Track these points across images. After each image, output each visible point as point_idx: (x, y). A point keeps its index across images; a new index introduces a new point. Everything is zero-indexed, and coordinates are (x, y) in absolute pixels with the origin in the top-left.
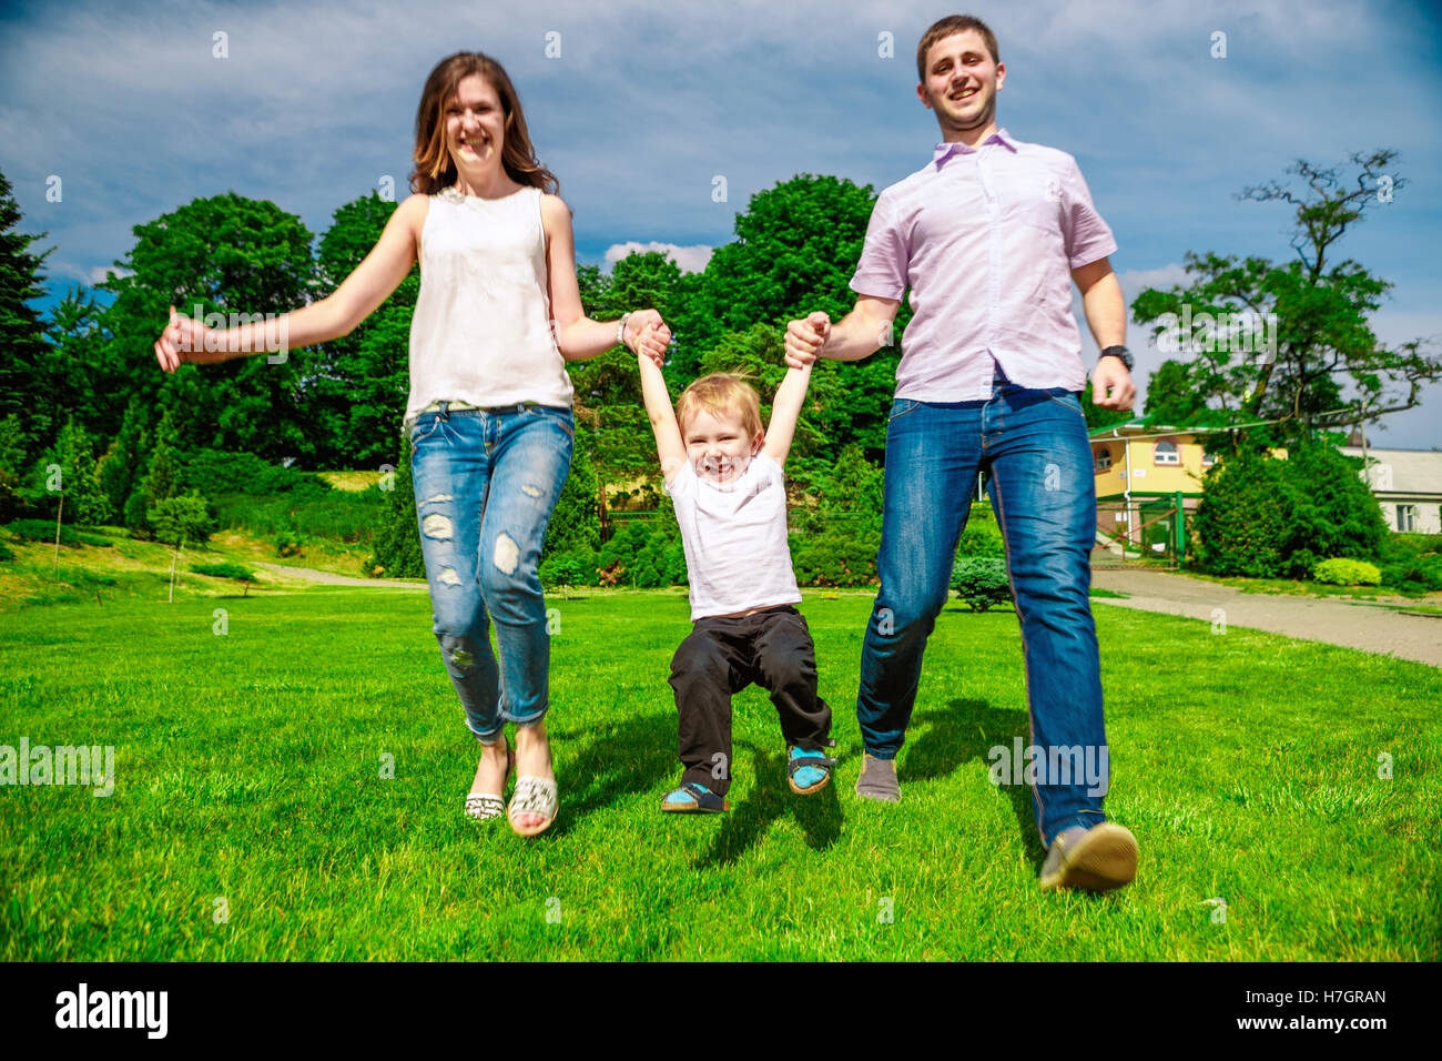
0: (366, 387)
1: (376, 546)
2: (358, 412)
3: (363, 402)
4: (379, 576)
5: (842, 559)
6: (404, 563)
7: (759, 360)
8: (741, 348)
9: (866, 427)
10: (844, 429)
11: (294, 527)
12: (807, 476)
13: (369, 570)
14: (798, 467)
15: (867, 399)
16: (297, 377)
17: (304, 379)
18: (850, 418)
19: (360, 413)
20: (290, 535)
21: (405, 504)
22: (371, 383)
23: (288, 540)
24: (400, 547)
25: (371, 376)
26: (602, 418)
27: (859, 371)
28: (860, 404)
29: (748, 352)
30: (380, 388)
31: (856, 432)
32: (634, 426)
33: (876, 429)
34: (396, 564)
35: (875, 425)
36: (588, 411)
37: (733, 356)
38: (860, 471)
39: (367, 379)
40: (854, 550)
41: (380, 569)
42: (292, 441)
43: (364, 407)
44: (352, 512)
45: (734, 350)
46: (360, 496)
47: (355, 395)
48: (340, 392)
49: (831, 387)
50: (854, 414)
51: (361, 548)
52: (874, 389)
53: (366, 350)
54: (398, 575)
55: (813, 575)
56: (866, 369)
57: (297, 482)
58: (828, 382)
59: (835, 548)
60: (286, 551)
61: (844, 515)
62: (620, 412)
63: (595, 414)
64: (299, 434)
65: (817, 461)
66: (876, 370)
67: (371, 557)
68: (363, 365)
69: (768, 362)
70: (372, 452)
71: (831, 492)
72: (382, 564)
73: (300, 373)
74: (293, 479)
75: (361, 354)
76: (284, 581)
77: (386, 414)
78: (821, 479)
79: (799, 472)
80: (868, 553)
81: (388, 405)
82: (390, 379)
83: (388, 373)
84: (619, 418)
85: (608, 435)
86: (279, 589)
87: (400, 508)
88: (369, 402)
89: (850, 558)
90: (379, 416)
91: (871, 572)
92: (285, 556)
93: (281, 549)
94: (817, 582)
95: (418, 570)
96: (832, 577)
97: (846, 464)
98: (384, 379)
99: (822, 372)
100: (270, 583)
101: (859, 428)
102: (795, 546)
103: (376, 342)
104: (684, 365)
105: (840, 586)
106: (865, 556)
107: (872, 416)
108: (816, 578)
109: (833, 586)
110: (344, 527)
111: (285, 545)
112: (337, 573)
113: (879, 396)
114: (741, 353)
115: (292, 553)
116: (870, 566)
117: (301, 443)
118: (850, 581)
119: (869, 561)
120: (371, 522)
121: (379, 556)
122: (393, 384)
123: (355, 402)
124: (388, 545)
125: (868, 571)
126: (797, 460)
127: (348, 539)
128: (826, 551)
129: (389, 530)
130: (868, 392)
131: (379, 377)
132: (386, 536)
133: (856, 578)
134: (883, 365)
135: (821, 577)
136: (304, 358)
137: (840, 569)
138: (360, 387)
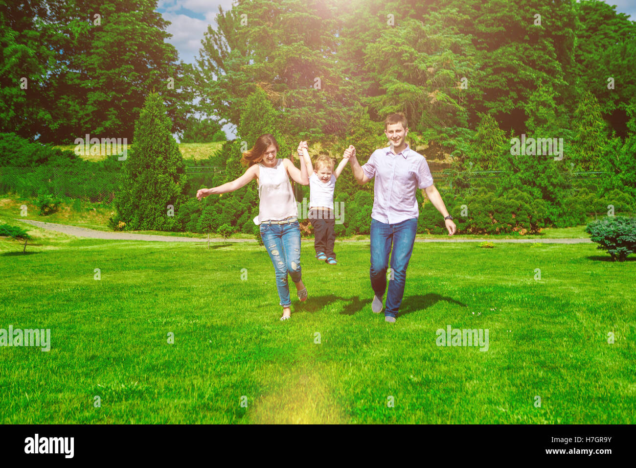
0: (98, 78)
1: (118, 207)
2: (93, 97)
3: (95, 89)
4: (122, 229)
5: (490, 212)
6: (141, 219)
7: (413, 50)
8: (397, 40)
9: (495, 101)
10: (477, 101)
11: (51, 190)
12: (452, 142)
13: (114, 225)
14: (444, 135)
15: (496, 77)
16: (43, 71)
17: (49, 72)
18: (482, 92)
19: (95, 98)
20: (49, 197)
21: (140, 173)
22: (102, 75)
23: (48, 202)
24: (137, 207)
25: (102, 69)
26: (288, 99)
27: (489, 55)
28: (490, 81)
29: (403, 43)
30: (109, 78)
31: (487, 104)
32: (313, 105)
33: (504, 102)
34: (135, 220)
35: (503, 98)
36: (277, 94)
37: (391, 47)
38: (495, 137)
39: (99, 71)
40: (500, 204)
41: (122, 224)
42: (42, 120)
43: (97, 93)
44: (96, 178)
45: (391, 42)
46: (102, 166)
47: (90, 84)
48: (77, 81)
49: (470, 70)
50: (485, 90)
51: (104, 206)
52: (502, 69)
53: (97, 48)
54: (137, 228)
55: (466, 224)
56: (495, 53)
57: (50, 155)
58: (468, 66)
59: (484, 203)
60: (47, 210)
61: (484, 173)
62: (303, 94)
63: (283, 96)
64: (48, 116)
65: (459, 129)
66: (503, 53)
67: (114, 213)
68: (95, 60)
69: (419, 51)
70: (105, 128)
71: (472, 155)
72: (124, 220)
73: (46, 68)
74: (48, 153)
75: (92, 51)
76: (50, 237)
77: (115, 98)
78: (463, 144)
79: (445, 139)
80: (511, 207)
81: (116, 91)
82: (117, 70)
83: (115, 67)
84: (302, 99)
85: (294, 113)
86: (47, 244)
87: (136, 176)
88: (101, 89)
89: (497, 211)
90: (109, 100)
91: (514, 222)
92: (46, 214)
93: (42, 209)
94: (470, 230)
95: (152, 224)
96: (483, 226)
97: (485, 132)
98: (112, 71)
99: (462, 57)
100: (40, 239)
101: (489, 101)
102: (450, 201)
103: (104, 41)
104: (349, 53)
105: (489, 233)
106: (510, 210)
107: (499, 90)
108: (469, 227)
109: (483, 233)
110: (91, 190)
111: (46, 206)
112: (89, 227)
113: (507, 74)
114: (397, 44)
115: (52, 211)
116: (514, 217)
117: (50, 123)
118: (497, 229)
119: (513, 213)
120: (112, 186)
121: (121, 213)
122: (119, 74)
123: (90, 90)
124: (128, 206)
125: (511, 221)
126: (443, 129)
127: (94, 200)
128: (477, 205)
129: (128, 193)
130: (496, 71)
131: (108, 69)
132: (126, 199)
133: (502, 226)
134: (509, 49)
135: (473, 226)
136: (48, 56)
137: (489, 220)
138: (94, 78)
